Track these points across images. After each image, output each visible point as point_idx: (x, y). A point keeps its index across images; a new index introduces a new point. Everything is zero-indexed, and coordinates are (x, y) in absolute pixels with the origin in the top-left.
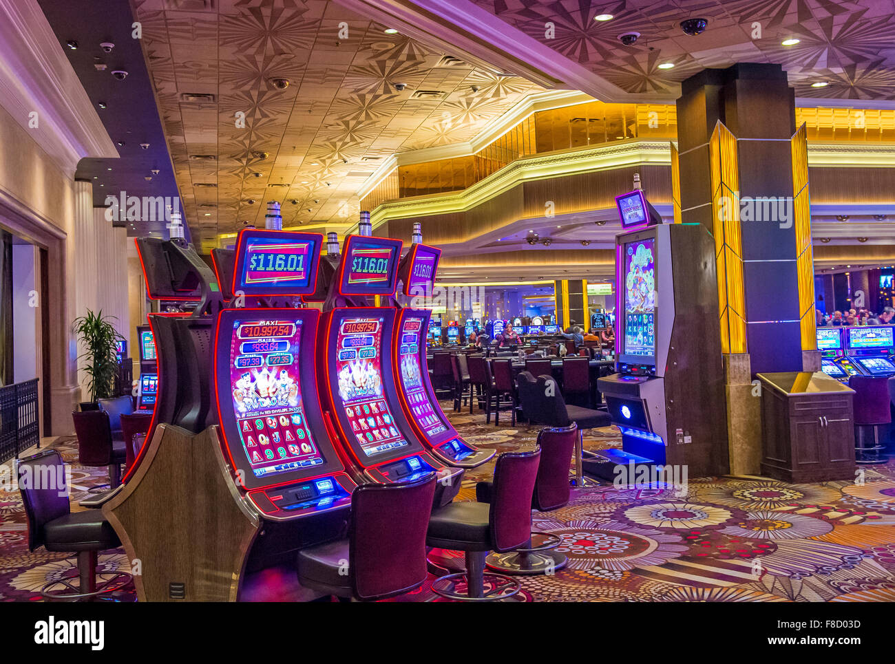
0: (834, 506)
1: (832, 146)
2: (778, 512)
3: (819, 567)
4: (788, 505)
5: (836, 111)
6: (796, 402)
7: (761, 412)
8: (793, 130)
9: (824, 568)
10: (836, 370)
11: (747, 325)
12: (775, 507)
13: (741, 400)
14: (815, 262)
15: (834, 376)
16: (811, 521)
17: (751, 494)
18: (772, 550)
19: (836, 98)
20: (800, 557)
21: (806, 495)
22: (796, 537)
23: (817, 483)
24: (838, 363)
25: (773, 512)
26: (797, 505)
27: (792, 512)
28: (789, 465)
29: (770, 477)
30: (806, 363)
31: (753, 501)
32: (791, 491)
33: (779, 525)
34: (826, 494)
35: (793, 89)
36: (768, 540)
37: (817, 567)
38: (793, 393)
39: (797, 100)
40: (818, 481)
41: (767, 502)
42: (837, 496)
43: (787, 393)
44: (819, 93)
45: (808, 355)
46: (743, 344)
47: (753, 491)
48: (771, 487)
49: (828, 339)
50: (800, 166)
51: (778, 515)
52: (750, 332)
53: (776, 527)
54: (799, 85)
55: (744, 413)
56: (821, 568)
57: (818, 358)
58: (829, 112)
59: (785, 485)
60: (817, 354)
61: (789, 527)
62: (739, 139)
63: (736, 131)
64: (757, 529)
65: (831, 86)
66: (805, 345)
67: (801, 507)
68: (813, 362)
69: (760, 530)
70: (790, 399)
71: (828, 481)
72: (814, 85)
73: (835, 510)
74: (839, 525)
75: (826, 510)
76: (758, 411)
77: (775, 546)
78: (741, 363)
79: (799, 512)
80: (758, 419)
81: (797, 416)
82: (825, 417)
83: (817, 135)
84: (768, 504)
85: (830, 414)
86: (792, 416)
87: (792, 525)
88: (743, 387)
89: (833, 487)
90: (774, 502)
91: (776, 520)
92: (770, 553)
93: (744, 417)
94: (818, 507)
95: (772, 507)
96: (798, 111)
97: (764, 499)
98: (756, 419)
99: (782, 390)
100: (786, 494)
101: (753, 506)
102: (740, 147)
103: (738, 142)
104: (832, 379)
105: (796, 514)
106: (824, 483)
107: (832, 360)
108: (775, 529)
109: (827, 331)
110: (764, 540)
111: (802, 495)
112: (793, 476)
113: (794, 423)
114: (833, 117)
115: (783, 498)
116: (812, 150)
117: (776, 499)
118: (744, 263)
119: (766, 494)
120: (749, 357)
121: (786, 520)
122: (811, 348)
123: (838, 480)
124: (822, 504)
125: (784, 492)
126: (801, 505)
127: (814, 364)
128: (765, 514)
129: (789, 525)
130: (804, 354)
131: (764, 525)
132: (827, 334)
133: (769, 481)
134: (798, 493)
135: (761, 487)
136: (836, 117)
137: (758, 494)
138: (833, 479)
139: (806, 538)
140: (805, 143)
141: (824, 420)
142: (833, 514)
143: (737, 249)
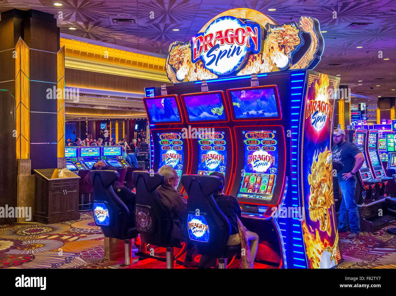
0: (66, 233)
1: (79, 60)
2: (38, 239)
3: (54, 264)
4: (44, 235)
5: (82, 43)
6: (53, 183)
7: (35, 189)
8: (58, 48)
9: (56, 265)
10: (73, 167)
11: (31, 144)
12: (37, 237)
13: (25, 183)
14: (66, 115)
15: (72, 170)
16: (54, 242)
17: (26, 231)
18: (32, 259)
19: (80, 36)
20: (45, 261)
21: (54, 229)
22: (45, 251)
23: (60, 223)
24: (75, 164)
25: (36, 240)
26: (49, 234)
27: (45, 238)
28: (47, 215)
29: (37, 222)
30: (59, 164)
31: (26, 235)
32: (47, 228)
33: (38, 246)
34: (63, 228)
35: (59, 28)
36: (31, 254)
37: (53, 265)
38: (52, 179)
39: (61, 34)
40: (61, 222)
41: (34, 235)
42: (68, 228)
43: (48, 179)
44: (72, 33)
45: (60, 160)
46: (28, 155)
47: (27, 230)
48: (37, 227)
49: (70, 152)
50: (61, 67)
51: (38, 241)
52: (32, 148)
53: (36, 247)
54: (63, 27)
55: (26, 190)
56: (55, 265)
57: (65, 162)
58: (79, 43)
59: (44, 225)
60: (64, 159)
61: (43, 246)
62: (30, 49)
63: (29, 44)
64: (26, 249)
65: (78, 30)
66: (59, 155)
67: (50, 235)
68: (62, 164)
69: (27, 249)
70: (49, 182)
71: (65, 221)
72: (70, 28)
73: (66, 235)
74: (67, 242)
75: (62, 235)
76: (34, 189)
77: (34, 257)
78: (26, 164)
79: (48, 238)
80: (33, 192)
81: (52, 190)
82: (66, 190)
83: (72, 53)
84: (34, 236)
85: (68, 189)
86: (50, 191)
87: (44, 245)
88: (27, 177)
89: (67, 224)
90: (37, 234)
91: (37, 244)
92: (31, 261)
93: (26, 192)
94: (58, 234)
95: (36, 237)
96: (61, 39)
97: (32, 233)
98: (33, 193)
99: (45, 177)
100: (44, 230)
101: (26, 238)
102: (31, 52)
103: (30, 50)
104: (71, 172)
105: (47, 239)
106: (63, 223)
107: (72, 163)
108: (36, 248)
109: (71, 149)
110: (29, 254)
111: (52, 229)
112: (49, 220)
113: (51, 194)
114: (80, 46)
115: (42, 232)
116: (67, 59)
117: (38, 233)
118: (30, 113)
119: (34, 231)
120: (31, 161)
121: (42, 243)
122: (62, 156)
123: (70, 220)
124: (60, 233)
125: (43, 229)
126: (50, 234)
127: (63, 164)
128: (31, 241)
129: (43, 245)
130: (58, 160)
131: (30, 247)
132: (71, 150)
133: (37, 224)
134: (50, 229)
135: (32, 227)
136: (81, 46)
137: (30, 231)
138: (68, 220)
139: (50, 251)
140: (64, 56)
141: (65, 192)
142: (65, 237)
143: (27, 106)
